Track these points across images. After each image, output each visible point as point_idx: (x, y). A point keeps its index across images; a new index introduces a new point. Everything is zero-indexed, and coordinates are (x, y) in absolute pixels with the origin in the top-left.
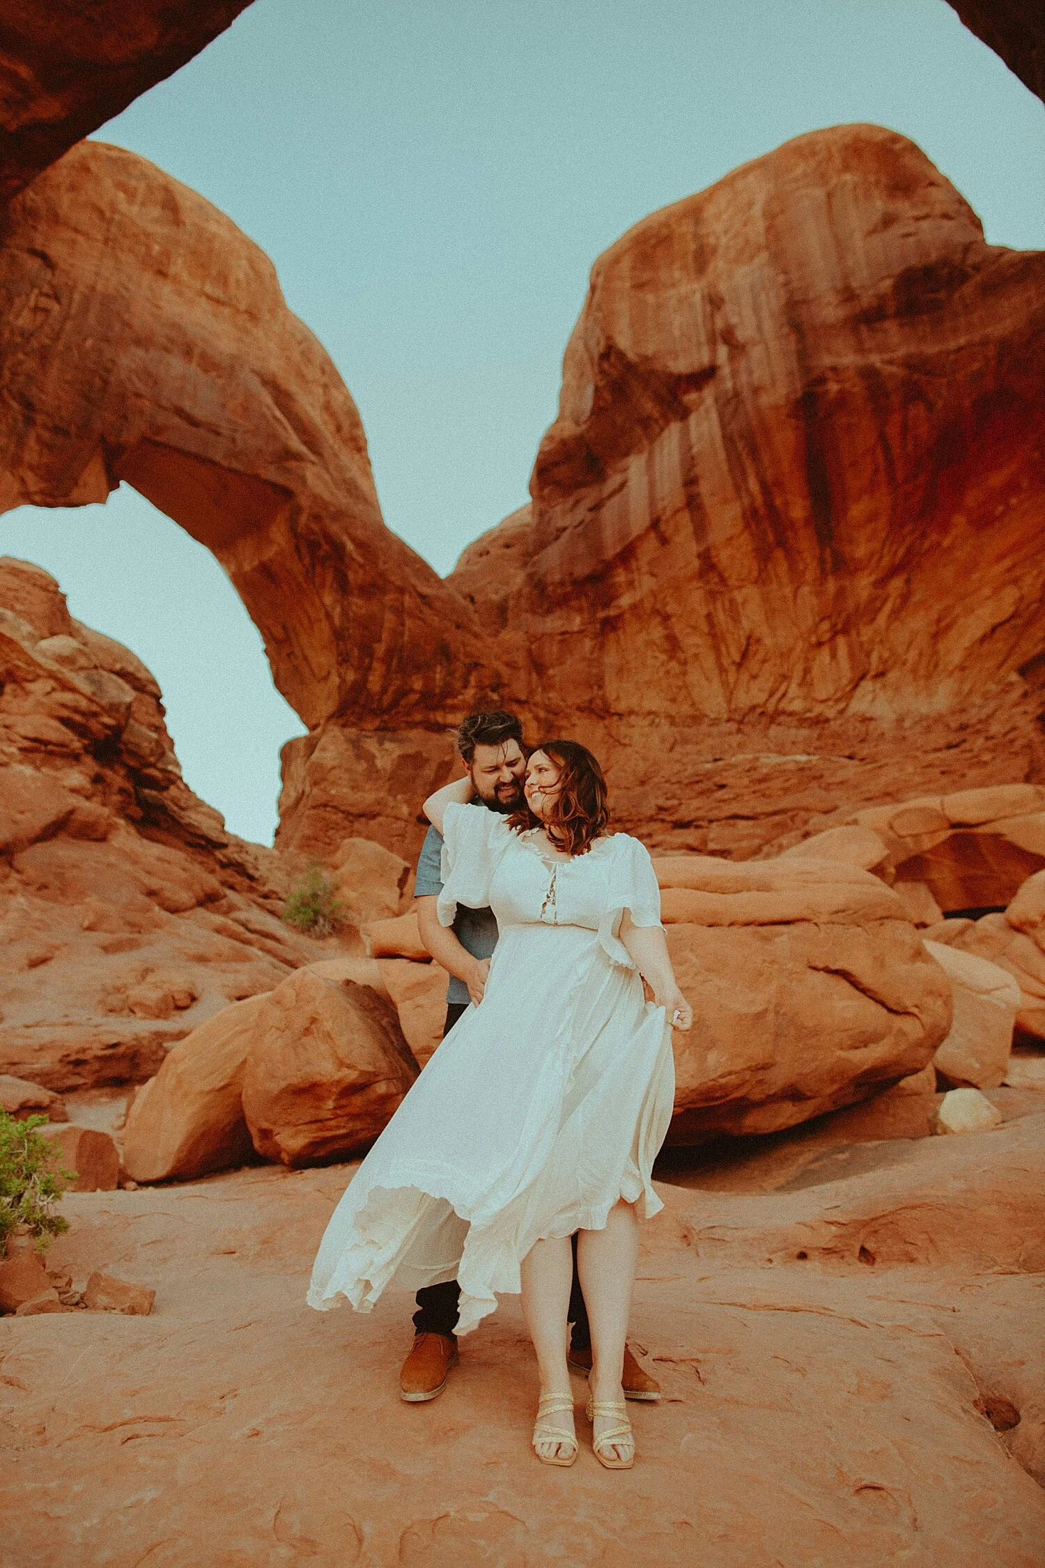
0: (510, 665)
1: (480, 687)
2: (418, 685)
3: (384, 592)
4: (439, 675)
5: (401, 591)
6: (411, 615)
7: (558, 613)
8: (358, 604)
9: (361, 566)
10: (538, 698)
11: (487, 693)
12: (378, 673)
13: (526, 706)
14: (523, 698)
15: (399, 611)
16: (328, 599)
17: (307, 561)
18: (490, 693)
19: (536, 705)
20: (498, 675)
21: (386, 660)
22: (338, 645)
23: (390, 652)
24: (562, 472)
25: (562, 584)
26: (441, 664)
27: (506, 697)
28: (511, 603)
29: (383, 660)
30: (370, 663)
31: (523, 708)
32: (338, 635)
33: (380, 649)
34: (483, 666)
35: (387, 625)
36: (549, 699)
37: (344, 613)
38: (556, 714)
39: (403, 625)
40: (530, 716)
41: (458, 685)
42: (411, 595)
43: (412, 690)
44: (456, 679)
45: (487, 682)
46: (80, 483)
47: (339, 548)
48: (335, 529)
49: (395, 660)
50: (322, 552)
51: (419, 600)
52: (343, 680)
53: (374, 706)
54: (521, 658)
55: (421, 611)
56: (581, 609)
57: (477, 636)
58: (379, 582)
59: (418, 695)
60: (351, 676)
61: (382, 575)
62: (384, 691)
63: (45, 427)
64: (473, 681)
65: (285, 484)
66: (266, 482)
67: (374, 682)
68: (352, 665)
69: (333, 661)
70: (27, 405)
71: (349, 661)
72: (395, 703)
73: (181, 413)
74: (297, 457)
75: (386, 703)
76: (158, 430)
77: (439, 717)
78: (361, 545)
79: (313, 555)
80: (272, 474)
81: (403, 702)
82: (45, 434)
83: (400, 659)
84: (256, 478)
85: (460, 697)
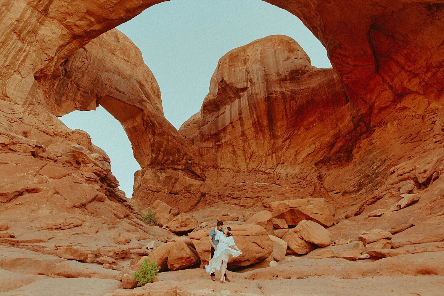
0: (194, 155)
1: (187, 160)
2: (171, 159)
3: (164, 135)
4: (176, 157)
5: (168, 135)
6: (171, 141)
7: (207, 142)
8: (157, 138)
9: (159, 129)
10: (201, 163)
11: (188, 161)
12: (161, 155)
13: (198, 165)
14: (197, 163)
15: (167, 140)
16: (150, 136)
17: (145, 127)
18: (189, 161)
19: (200, 165)
20: (191, 157)
21: (164, 152)
22: (152, 148)
23: (165, 150)
24: (209, 107)
25: (208, 135)
26: (177, 154)
27: (193, 162)
28: (195, 139)
29: (163, 152)
30: (159, 153)
31: (197, 165)
32: (152, 145)
33: (162, 149)
34: (187, 154)
35: (164, 143)
36: (203, 163)
37: (154, 140)
38: (205, 167)
39: (168, 144)
40: (198, 167)
41: (181, 159)
42: (171, 136)
43: (169, 160)
44: (180, 157)
45: (188, 158)
46: (90, 105)
47: (154, 124)
48: (153, 119)
49: (166, 152)
50: (149, 125)
51: (172, 138)
52: (152, 157)
53: (160, 163)
54: (197, 153)
55: (173, 141)
56: (212, 142)
57: (186, 147)
58: (163, 133)
59: (171, 161)
60: (154, 156)
61: (164, 131)
62: (162, 160)
63: (82, 91)
64: (185, 158)
65: (142, 108)
66: (137, 107)
67: (160, 157)
68: (155, 153)
69: (150, 152)
70: (78, 85)
71: (154, 152)
72: (165, 163)
73: (116, 89)
74: (145, 101)
75: (162, 163)
76: (111, 93)
77: (176, 167)
78: (159, 124)
79: (147, 126)
80: (138, 105)
81: (167, 163)
82: (82, 93)
83: (167, 151)
84: (134, 106)
85: (181, 162)
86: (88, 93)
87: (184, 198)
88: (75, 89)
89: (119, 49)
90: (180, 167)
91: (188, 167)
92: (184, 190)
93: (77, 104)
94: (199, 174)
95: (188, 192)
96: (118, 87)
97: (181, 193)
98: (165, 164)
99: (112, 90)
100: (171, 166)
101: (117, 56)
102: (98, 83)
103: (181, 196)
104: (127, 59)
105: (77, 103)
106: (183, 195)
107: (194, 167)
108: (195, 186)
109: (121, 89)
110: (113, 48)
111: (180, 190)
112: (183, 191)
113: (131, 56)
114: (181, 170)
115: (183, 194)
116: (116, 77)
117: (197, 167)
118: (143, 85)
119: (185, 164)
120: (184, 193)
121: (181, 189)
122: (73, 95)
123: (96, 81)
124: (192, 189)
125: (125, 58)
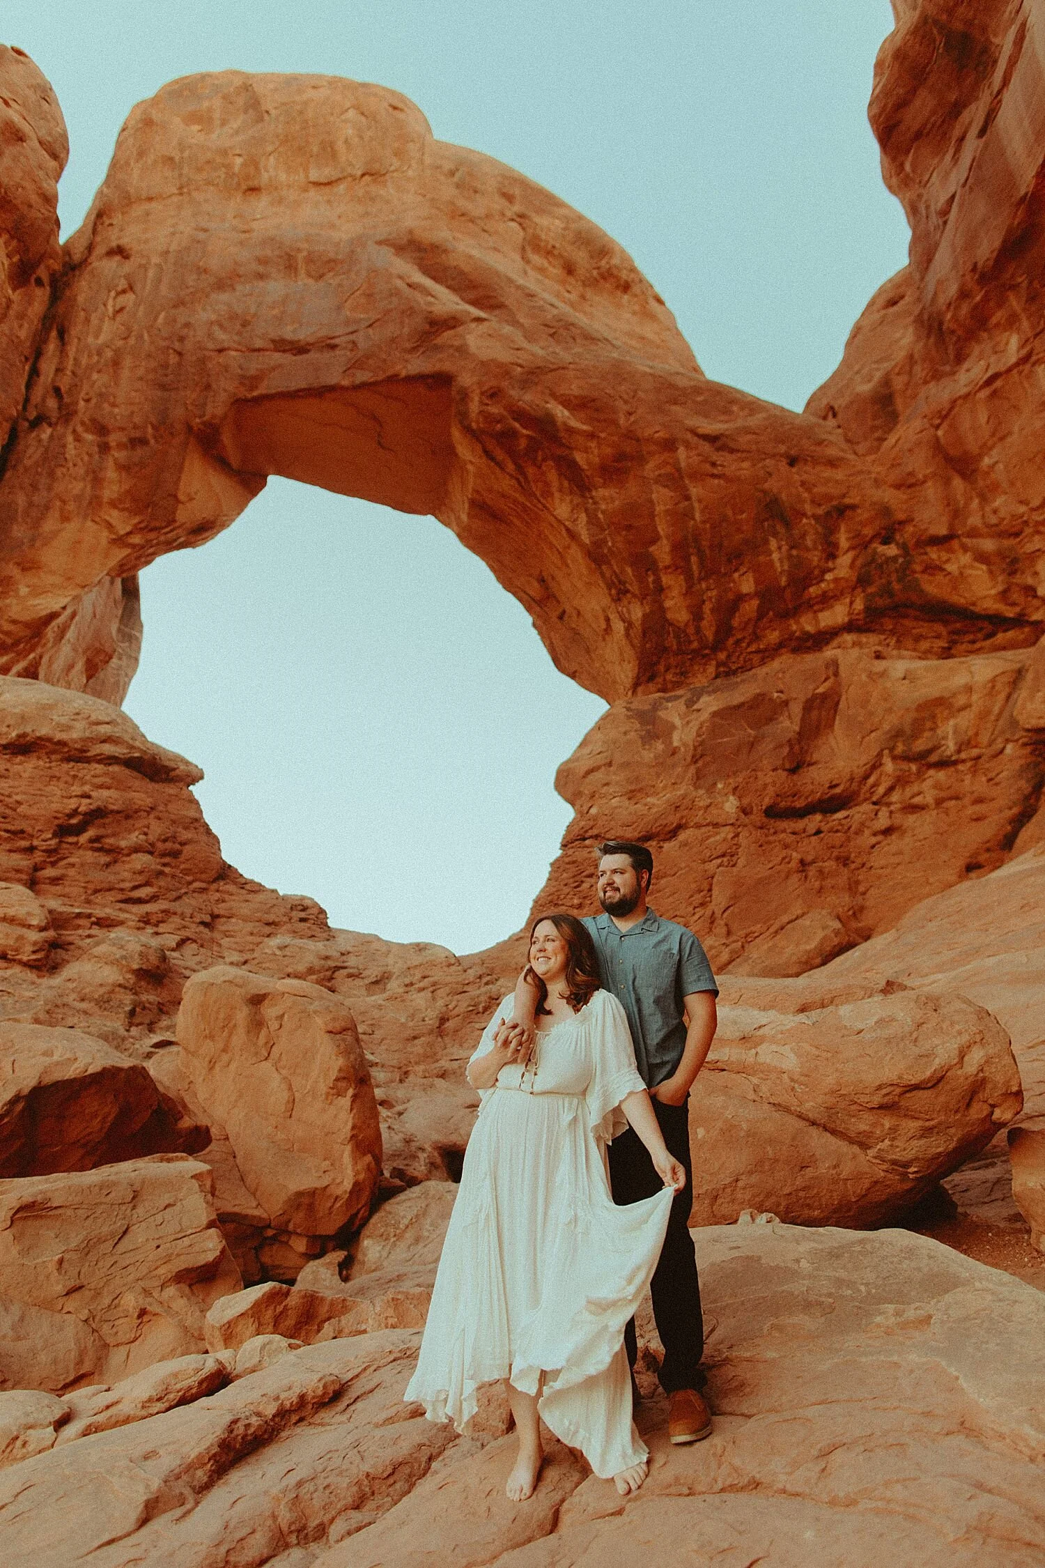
0: (908, 484)
1: (861, 544)
2: (747, 585)
3: (641, 459)
4: (777, 555)
5: (669, 445)
6: (696, 476)
8: (608, 498)
9: (592, 436)
10: (974, 520)
11: (875, 552)
12: (675, 593)
13: (955, 544)
14: (943, 531)
15: (675, 479)
16: (562, 509)
17: (510, 467)
18: (882, 549)
19: (974, 533)
20: (885, 511)
21: (680, 565)
22: (602, 575)
23: (680, 548)
26: (775, 535)
27: (911, 544)
28: (898, 383)
29: (674, 568)
30: (658, 581)
31: (951, 551)
32: (596, 556)
33: (662, 552)
34: (853, 507)
35: (659, 509)
36: (995, 512)
37: (592, 520)
38: (1016, 535)
39: (688, 498)
40: (966, 559)
41: (815, 557)
42: (688, 445)
43: (741, 598)
44: (808, 550)
45: (868, 531)
46: (182, 497)
47: (543, 425)
48: (528, 399)
49: (694, 559)
50: (523, 443)
51: (706, 447)
52: (629, 626)
53: (695, 645)
54: (919, 464)
55: (714, 464)
56: (1012, 322)
57: (832, 463)
58: (628, 448)
59: (755, 603)
60: (637, 612)
61: (630, 435)
62: (697, 616)
63: (121, 446)
64: (843, 540)
65: (438, 367)
66: (410, 379)
67: (677, 608)
68: (634, 596)
69: (606, 601)
70: (101, 429)
71: (628, 591)
72: (724, 630)
73: (282, 345)
74: (452, 322)
75: (709, 634)
76: (254, 381)
77: (807, 623)
78: (579, 405)
79: (511, 452)
80: (417, 365)
81: (736, 622)
82: (121, 455)
83: (700, 554)
84: (393, 379)
85: (829, 576)
86: (143, 442)
87: (911, 819)
88: (90, 455)
89: (270, 148)
90: (836, 615)
91: (887, 591)
92: (894, 758)
93: (114, 522)
94: (991, 605)
95: (927, 760)
96: (288, 333)
97: (875, 785)
98: (731, 641)
99: (254, 365)
100: (773, 637)
101: (274, 187)
102: (179, 364)
103: (884, 812)
104: (327, 173)
105: (114, 516)
106: (895, 797)
107: (933, 569)
108: (961, 700)
109: (303, 334)
110: (239, 161)
111: (861, 771)
112: (889, 766)
113: (340, 146)
114: (850, 627)
115: (891, 789)
116: (276, 287)
117: (956, 562)
118: (435, 248)
119: (863, 581)
120: (901, 781)
121: (864, 759)
122: (83, 490)
123: (173, 359)
124: (949, 733)
125: (314, 175)
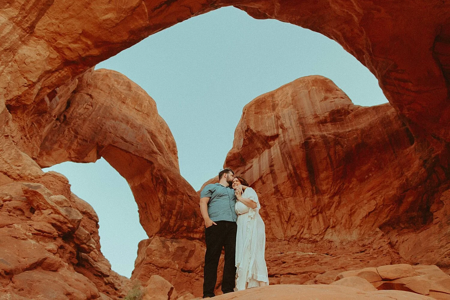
2: (185, 224)
3: (177, 194)
4: (192, 221)
5: (183, 194)
6: (186, 202)
8: (169, 197)
9: (172, 186)
12: (173, 220)
15: (182, 200)
16: (160, 196)
17: (155, 183)
21: (176, 216)
22: (161, 211)
23: (178, 213)
24: (233, 163)
26: (193, 218)
30: (171, 216)
32: (162, 207)
33: (175, 212)
35: (177, 204)
37: (165, 200)
39: (183, 205)
41: (198, 225)
42: (186, 196)
43: (183, 226)
44: (197, 223)
46: (88, 156)
47: (165, 180)
48: (164, 174)
49: (179, 216)
50: (160, 181)
51: (188, 197)
52: (162, 221)
53: (171, 230)
55: (189, 201)
58: (176, 191)
59: (185, 228)
60: (164, 220)
61: (178, 189)
62: (175, 226)
63: (80, 139)
65: (151, 160)
66: (145, 159)
67: (172, 223)
68: (165, 217)
69: (159, 215)
71: (164, 215)
72: (178, 230)
73: (122, 138)
75: (175, 230)
76: (115, 142)
77: (191, 235)
78: (172, 180)
79: (157, 182)
81: (180, 230)
82: (80, 141)
83: (181, 215)
84: (143, 158)
85: (199, 229)
88: (72, 137)
89: (130, 97)
90: (197, 236)
92: (202, 266)
93: (72, 154)
96: (125, 136)
97: (198, 270)
98: (178, 232)
99: (116, 139)
100: (185, 235)
101: (127, 104)
102: (101, 130)
103: (197, 275)
104: (138, 108)
105: (72, 153)
109: (128, 139)
110: (123, 96)
111: (196, 267)
112: (201, 268)
113: (143, 106)
114: (198, 239)
115: (200, 272)
116: (124, 126)
118: (155, 136)
121: (197, 265)
122: (68, 143)
123: (99, 128)
125: (136, 107)
